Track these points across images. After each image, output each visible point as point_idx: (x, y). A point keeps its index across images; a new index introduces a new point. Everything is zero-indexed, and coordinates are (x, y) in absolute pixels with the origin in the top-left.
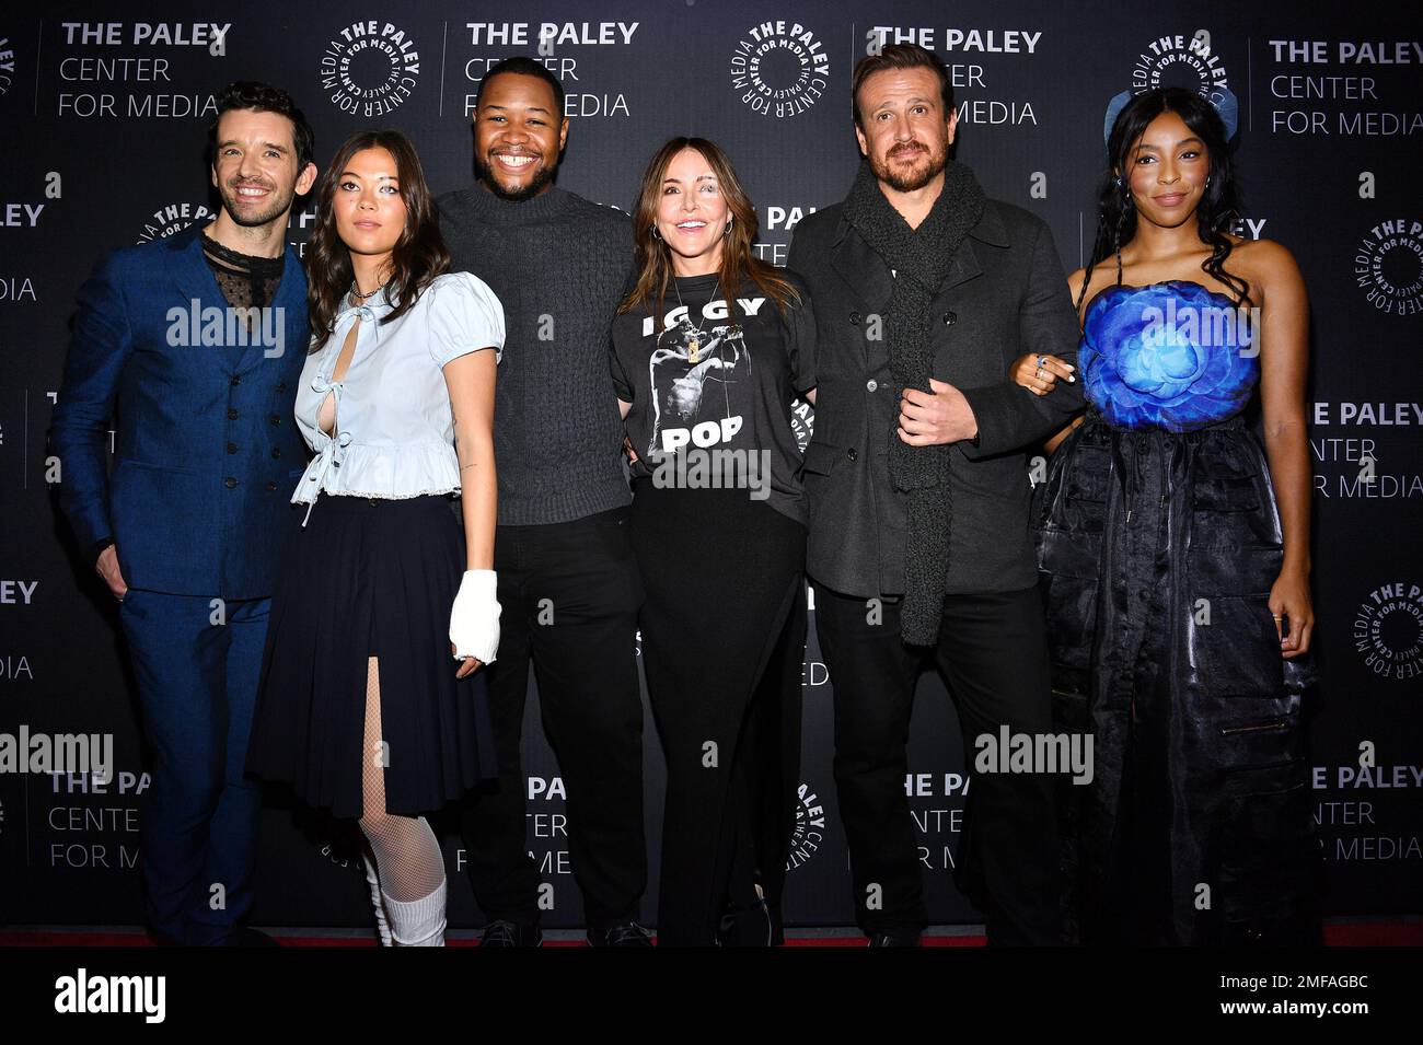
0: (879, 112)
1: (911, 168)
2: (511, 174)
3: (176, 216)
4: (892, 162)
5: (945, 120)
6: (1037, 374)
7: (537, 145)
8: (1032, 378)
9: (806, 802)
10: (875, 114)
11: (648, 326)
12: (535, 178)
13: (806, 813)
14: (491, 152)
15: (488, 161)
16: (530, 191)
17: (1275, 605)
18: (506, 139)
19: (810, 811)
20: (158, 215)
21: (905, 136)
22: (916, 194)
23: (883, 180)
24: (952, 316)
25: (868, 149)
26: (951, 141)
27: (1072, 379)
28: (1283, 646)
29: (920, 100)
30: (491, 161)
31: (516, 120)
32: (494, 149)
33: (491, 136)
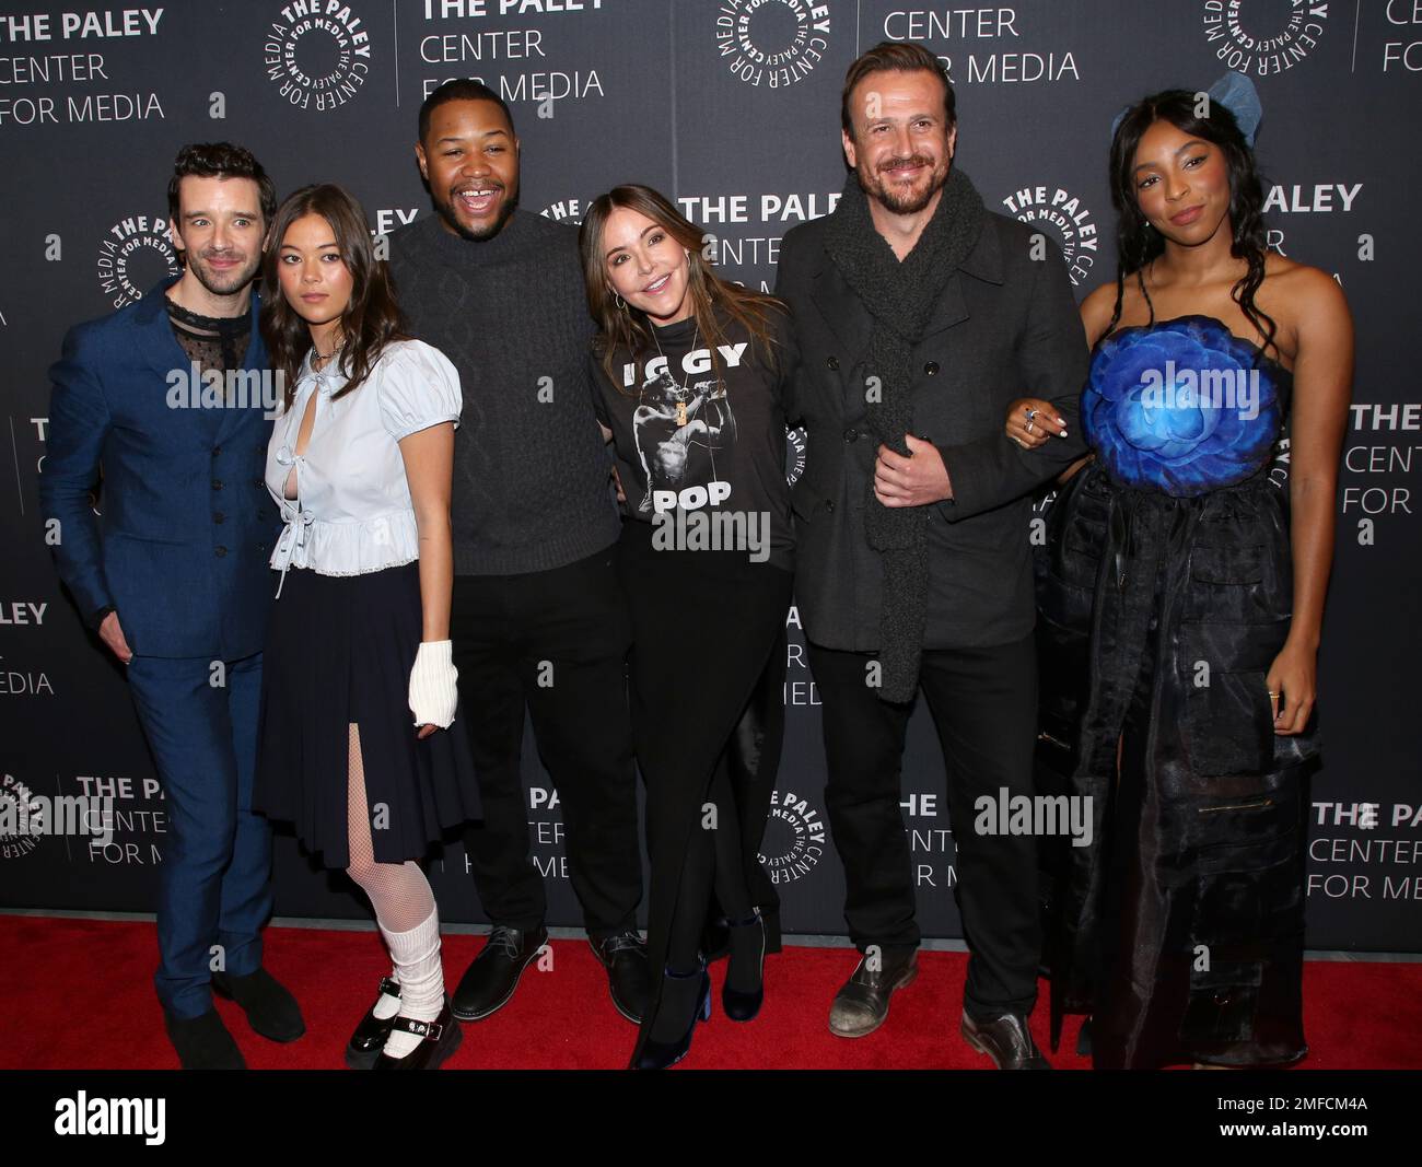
0: (876, 126)
1: (909, 188)
3: (134, 230)
5: (946, 133)
7: (498, 175)
8: (1021, 431)
9: (806, 817)
10: (871, 128)
11: (629, 375)
14: (452, 192)
17: (1273, 682)
18: (466, 173)
19: (810, 826)
21: (906, 151)
23: (875, 198)
24: (934, 366)
25: (856, 161)
26: (951, 155)
28: (1276, 724)
29: (924, 117)
31: (474, 149)
32: (455, 188)
33: (450, 171)
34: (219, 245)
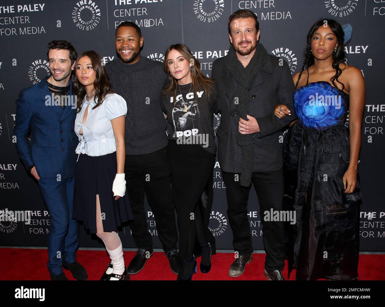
0: (236, 31)
1: (245, 48)
2: (126, 55)
3: (38, 64)
4: (240, 47)
5: (256, 34)
6: (280, 113)
7: (132, 46)
8: (278, 114)
9: (222, 218)
10: (235, 32)
11: (172, 100)
12: (132, 56)
13: (222, 221)
14: (119, 50)
15: (119, 52)
16: (132, 60)
17: (344, 179)
18: (122, 46)
19: (223, 221)
21: (244, 39)
23: (237, 52)
24: (254, 96)
25: (232, 42)
26: (258, 40)
29: (249, 28)
30: (120, 52)
31: (125, 40)
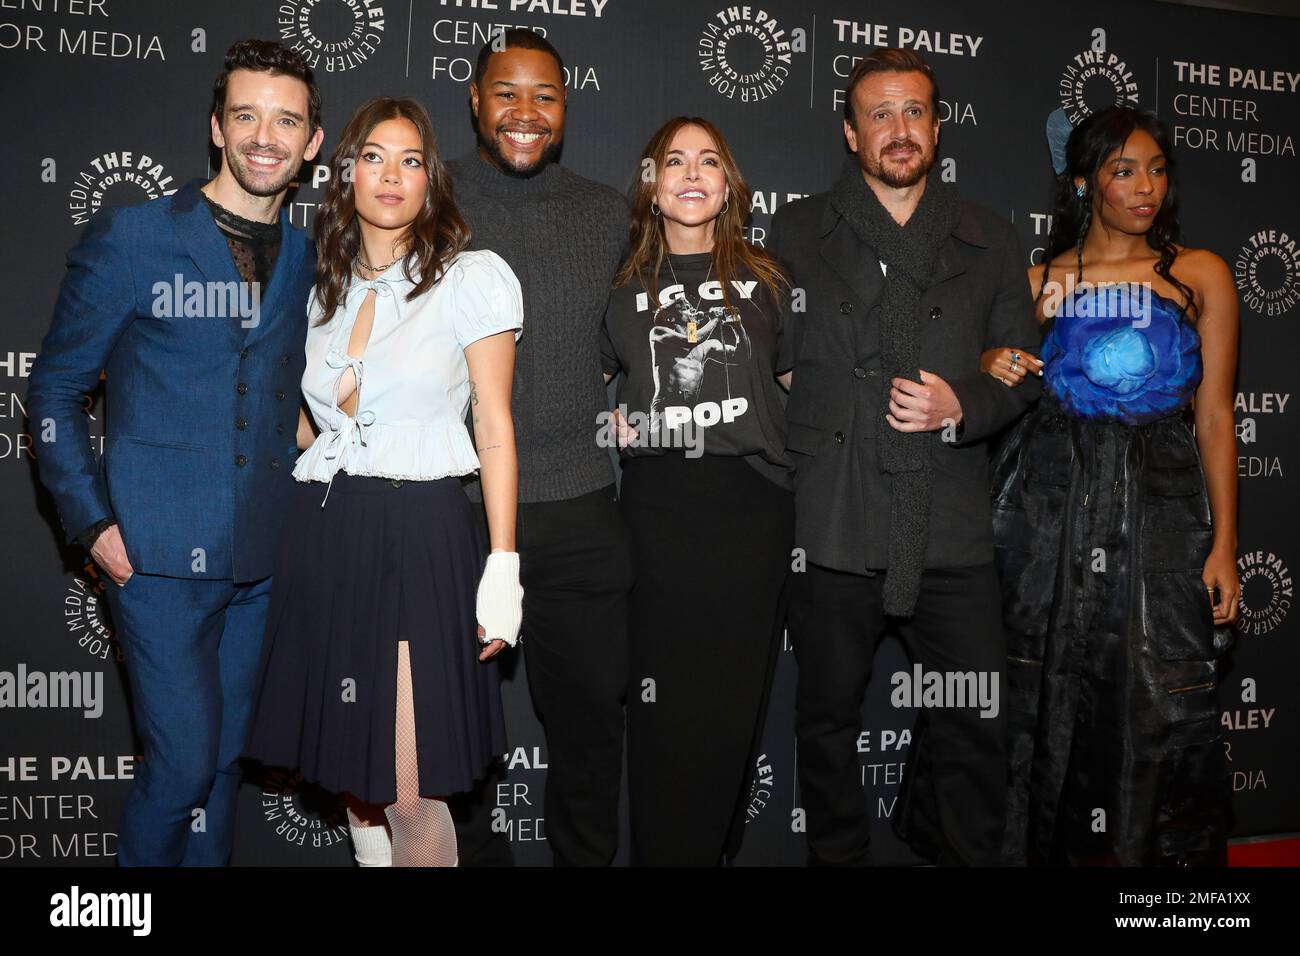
0: (875, 111)
1: (903, 166)
2: (519, 151)
3: (116, 165)
4: (886, 160)
5: (932, 123)
6: (1009, 366)
7: (546, 120)
8: (1005, 372)
10: (871, 113)
11: (642, 302)
12: (542, 155)
14: (499, 129)
15: (495, 137)
16: (537, 169)
17: (1208, 578)
18: (515, 116)
20: (96, 162)
21: (901, 135)
22: (903, 191)
24: (937, 310)
25: (858, 146)
27: (1041, 373)
28: (1215, 614)
29: (917, 102)
30: (500, 138)
31: (525, 96)
32: (503, 126)
33: (499, 112)
34: (262, 141)
